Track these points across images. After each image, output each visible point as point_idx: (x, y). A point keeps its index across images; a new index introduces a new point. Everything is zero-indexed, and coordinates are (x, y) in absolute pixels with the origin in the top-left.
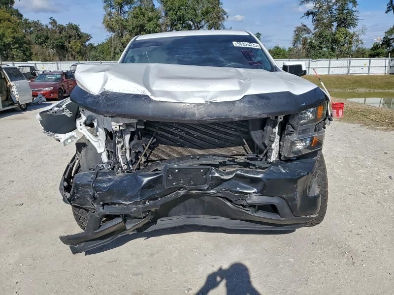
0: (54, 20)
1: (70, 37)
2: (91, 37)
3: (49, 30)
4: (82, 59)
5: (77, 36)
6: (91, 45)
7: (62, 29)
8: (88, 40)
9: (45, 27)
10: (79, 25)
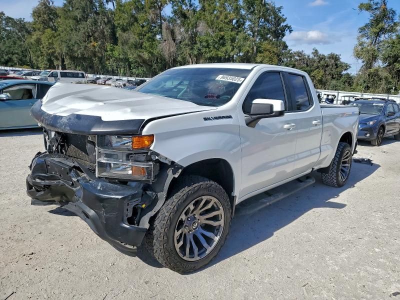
0: (316, 51)
1: (327, 66)
2: (350, 67)
3: (310, 59)
4: (321, 87)
5: (334, 65)
6: (348, 74)
7: (322, 58)
8: (346, 69)
9: (307, 57)
10: (340, 55)
